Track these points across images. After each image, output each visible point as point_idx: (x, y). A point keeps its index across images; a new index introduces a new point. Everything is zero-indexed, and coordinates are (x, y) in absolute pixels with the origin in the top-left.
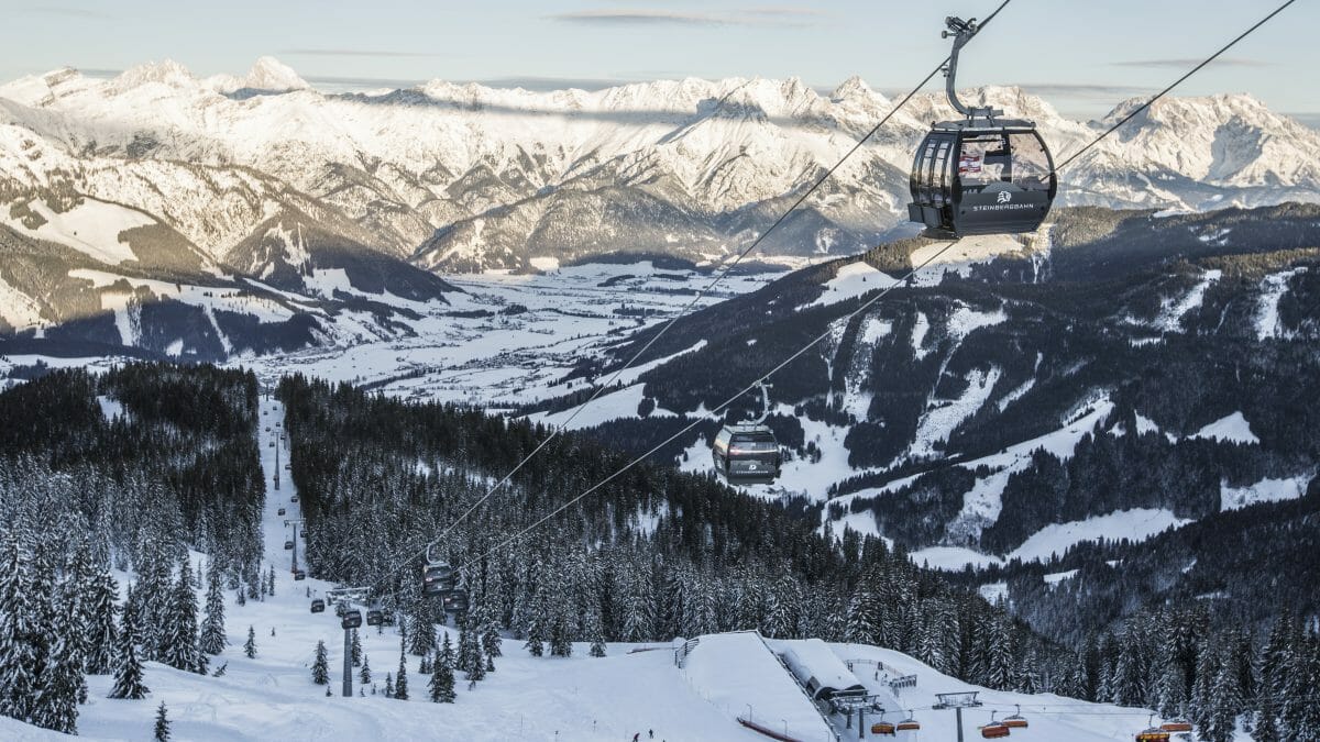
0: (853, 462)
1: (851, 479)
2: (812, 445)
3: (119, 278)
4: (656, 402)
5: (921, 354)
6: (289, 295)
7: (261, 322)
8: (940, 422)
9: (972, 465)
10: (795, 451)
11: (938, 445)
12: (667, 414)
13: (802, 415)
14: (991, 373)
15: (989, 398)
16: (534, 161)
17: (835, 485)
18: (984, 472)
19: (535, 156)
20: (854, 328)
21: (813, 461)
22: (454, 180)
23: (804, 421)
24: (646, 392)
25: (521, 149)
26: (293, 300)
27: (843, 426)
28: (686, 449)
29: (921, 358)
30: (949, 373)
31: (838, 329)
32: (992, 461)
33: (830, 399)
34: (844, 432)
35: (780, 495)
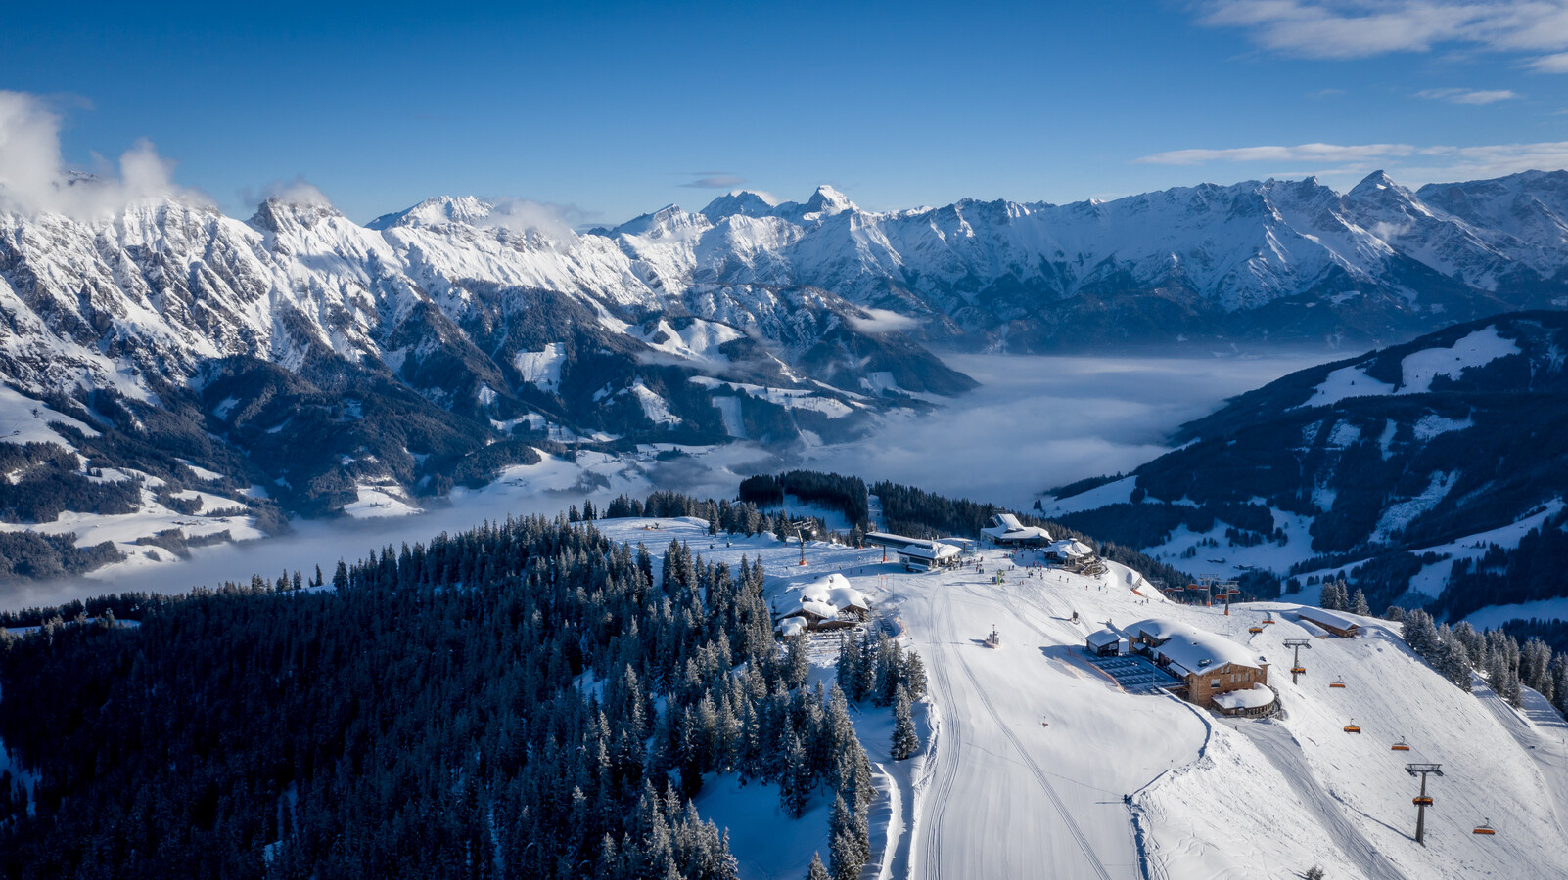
0: (1315, 547)
1: (1312, 560)
2: (1279, 530)
3: (723, 383)
4: (1146, 492)
5: (1387, 455)
6: (849, 394)
7: (829, 417)
8: (1400, 515)
9: (1420, 553)
10: (1264, 536)
11: (1394, 535)
12: (1155, 501)
13: (1272, 506)
14: (1452, 475)
15: (1447, 496)
16: (1055, 268)
17: (1297, 564)
18: (1431, 559)
19: (1056, 264)
20: (1325, 432)
21: (1280, 545)
22: (984, 287)
23: (1275, 512)
24: (1138, 483)
25: (1043, 258)
26: (852, 398)
27: (1309, 516)
28: (1170, 531)
29: (1385, 459)
30: (1412, 473)
31: (1311, 432)
32: (1439, 550)
33: (1299, 494)
34: (1309, 521)
35: (1248, 571)
